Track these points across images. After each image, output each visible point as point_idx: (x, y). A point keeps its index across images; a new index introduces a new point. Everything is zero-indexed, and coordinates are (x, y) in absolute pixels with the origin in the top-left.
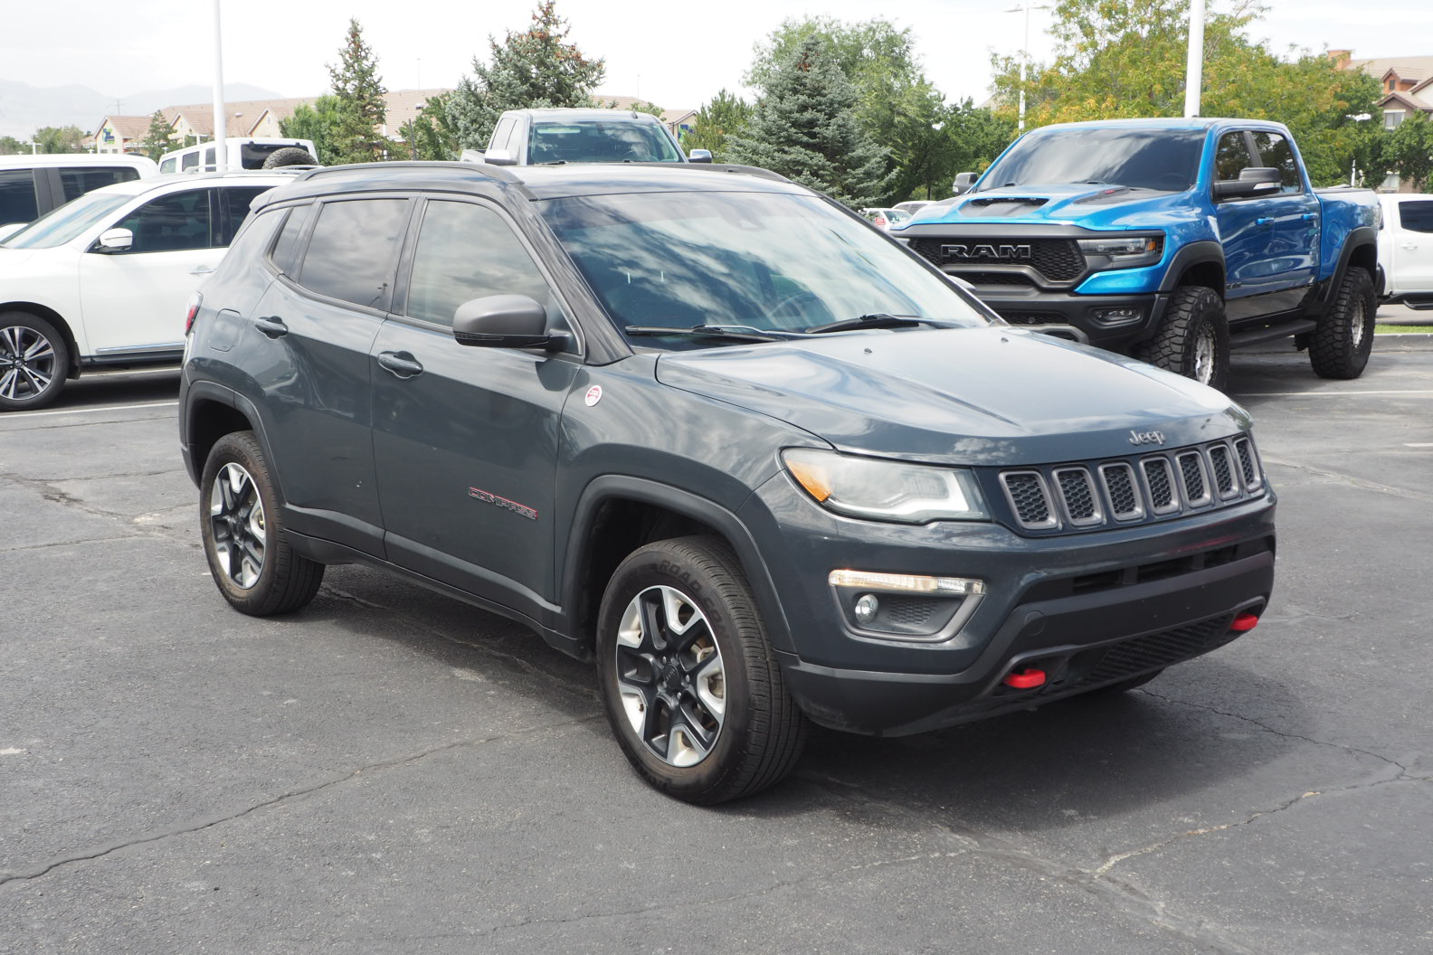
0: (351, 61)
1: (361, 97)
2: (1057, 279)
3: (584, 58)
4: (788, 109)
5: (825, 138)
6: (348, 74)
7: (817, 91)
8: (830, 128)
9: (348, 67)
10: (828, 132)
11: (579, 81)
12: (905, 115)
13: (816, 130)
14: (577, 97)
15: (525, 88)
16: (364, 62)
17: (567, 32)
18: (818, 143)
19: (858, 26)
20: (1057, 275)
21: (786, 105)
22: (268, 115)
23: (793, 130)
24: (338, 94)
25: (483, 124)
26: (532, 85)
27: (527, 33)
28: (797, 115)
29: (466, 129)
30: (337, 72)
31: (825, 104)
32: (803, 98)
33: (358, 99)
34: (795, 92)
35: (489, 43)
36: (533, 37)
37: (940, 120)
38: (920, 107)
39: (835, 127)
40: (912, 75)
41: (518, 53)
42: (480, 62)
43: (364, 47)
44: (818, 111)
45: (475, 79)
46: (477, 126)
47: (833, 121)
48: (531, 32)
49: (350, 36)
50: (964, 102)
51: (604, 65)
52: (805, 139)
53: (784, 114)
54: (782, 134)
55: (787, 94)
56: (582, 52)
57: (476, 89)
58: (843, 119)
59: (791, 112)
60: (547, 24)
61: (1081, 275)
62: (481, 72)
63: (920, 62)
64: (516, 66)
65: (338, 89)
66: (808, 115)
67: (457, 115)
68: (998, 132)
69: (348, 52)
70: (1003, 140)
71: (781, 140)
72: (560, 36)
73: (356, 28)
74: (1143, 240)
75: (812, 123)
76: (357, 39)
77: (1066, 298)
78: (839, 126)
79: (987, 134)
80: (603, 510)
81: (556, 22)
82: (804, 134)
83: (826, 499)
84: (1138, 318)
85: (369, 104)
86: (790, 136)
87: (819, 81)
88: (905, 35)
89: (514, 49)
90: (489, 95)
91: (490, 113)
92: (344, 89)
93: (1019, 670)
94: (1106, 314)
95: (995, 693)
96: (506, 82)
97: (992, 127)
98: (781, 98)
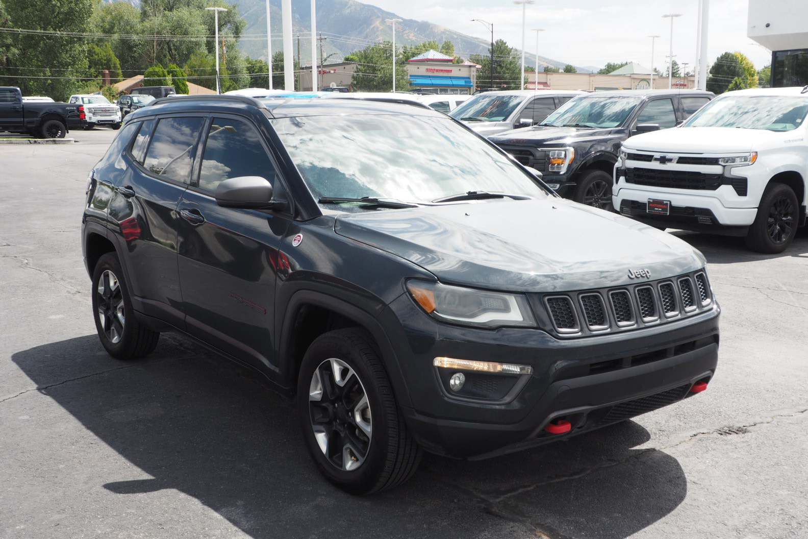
80: (302, 311)
83: (433, 311)
93: (555, 421)
95: (540, 435)
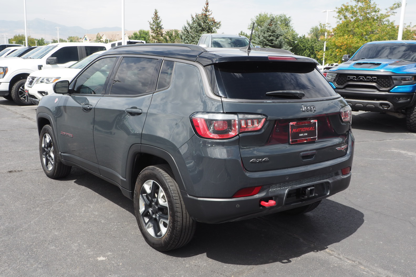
0: (155, 20)
1: (157, 30)
2: (384, 88)
3: (215, 21)
4: (266, 36)
5: (275, 44)
6: (154, 24)
7: (274, 32)
8: (277, 41)
9: (154, 22)
10: (276, 42)
11: (214, 27)
12: (288, 39)
13: (273, 42)
14: (214, 31)
15: (200, 28)
16: (158, 21)
17: (211, 14)
18: (274, 45)
19: (277, 16)
20: (384, 86)
21: (265, 35)
23: (267, 42)
24: (151, 29)
25: (189, 38)
26: (202, 28)
27: (201, 14)
28: (268, 38)
29: (185, 39)
30: (151, 23)
31: (276, 35)
32: (270, 33)
33: (156, 30)
34: (268, 31)
35: (191, 16)
36: (203, 15)
37: (297, 40)
38: (292, 37)
39: (278, 41)
40: (290, 29)
41: (198, 19)
42: (188, 21)
43: (158, 17)
44: (274, 37)
45: (187, 26)
46: (187, 38)
47: (278, 40)
48: (202, 14)
49: (155, 14)
50: (303, 36)
51: (221, 23)
52: (270, 44)
53: (265, 38)
54: (264, 43)
55: (266, 32)
56: (215, 19)
57: (187, 28)
58: (280, 39)
59: (267, 37)
60: (206, 11)
61: (392, 87)
62: (189, 24)
63: (292, 25)
64: (198, 23)
65: (151, 27)
66: (271, 38)
67: (182, 35)
68: (311, 44)
69: (154, 18)
70: (312, 46)
71: (264, 44)
72: (209, 15)
73: (156, 12)
74: (411, 77)
75: (272, 40)
76: (156, 14)
77: (387, 93)
78: (279, 41)
79: (308, 44)
81: (208, 11)
82: (270, 43)
84: (409, 100)
85: (159, 32)
86: (266, 43)
87: (274, 29)
88: (289, 18)
89: (198, 18)
90: (191, 30)
91: (191, 35)
92: (153, 28)
94: (399, 98)
96: (195, 27)
97: (310, 43)
98: (264, 33)
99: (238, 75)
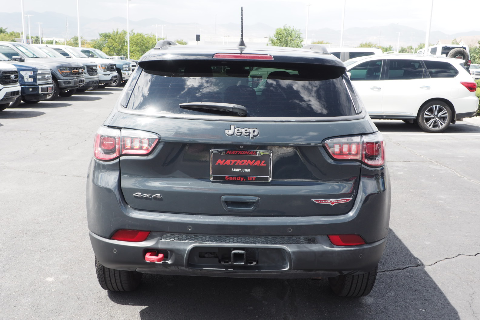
22: (461, 41)
99: (165, 76)
